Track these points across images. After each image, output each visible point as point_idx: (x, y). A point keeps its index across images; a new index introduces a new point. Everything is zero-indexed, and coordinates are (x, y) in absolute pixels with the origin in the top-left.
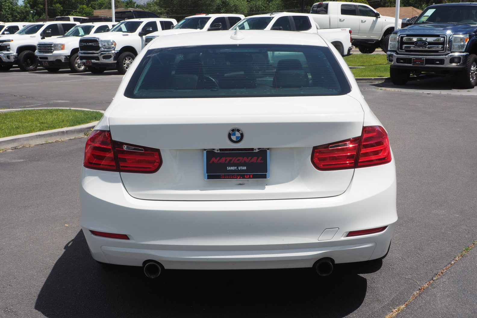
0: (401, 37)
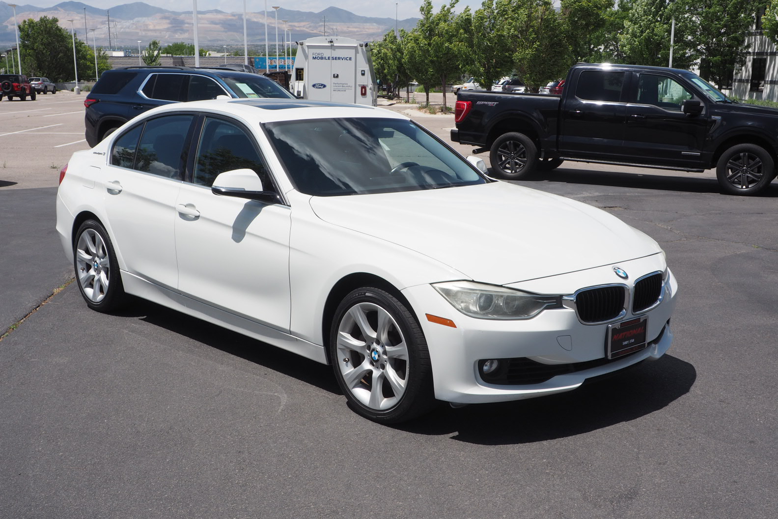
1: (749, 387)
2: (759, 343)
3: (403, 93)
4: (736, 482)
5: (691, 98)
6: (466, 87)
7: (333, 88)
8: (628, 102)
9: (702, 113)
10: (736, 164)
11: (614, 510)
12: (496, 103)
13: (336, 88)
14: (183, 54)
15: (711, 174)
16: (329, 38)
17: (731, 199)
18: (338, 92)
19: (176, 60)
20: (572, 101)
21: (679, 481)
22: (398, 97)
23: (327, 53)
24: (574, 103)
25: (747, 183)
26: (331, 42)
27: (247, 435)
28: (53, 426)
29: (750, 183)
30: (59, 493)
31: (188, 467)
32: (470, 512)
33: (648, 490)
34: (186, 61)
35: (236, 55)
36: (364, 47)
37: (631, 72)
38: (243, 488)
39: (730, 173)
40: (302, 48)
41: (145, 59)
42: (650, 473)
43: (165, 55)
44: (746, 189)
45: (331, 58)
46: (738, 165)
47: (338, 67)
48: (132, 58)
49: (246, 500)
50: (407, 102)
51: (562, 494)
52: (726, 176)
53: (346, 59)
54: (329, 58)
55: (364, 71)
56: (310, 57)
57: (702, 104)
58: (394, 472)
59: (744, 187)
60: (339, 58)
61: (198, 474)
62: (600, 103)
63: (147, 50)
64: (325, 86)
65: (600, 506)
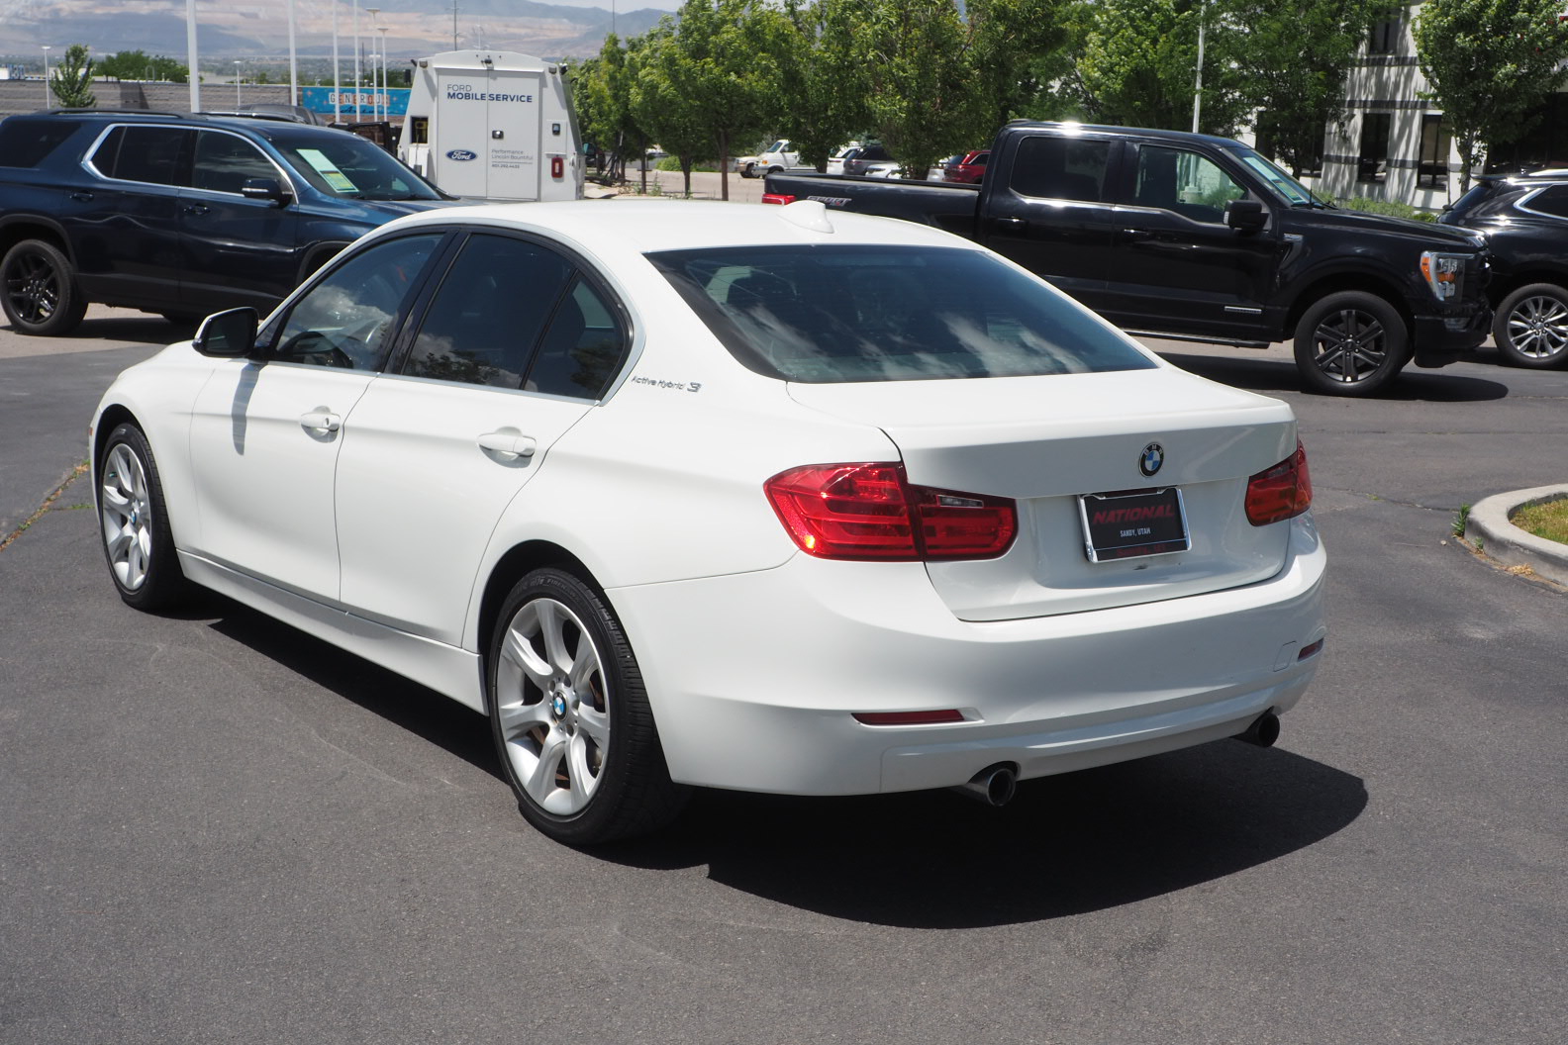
1: (1365, 756)
2: (1379, 677)
3: (632, 173)
4: (1343, 920)
5: (1242, 198)
6: (766, 162)
7: (490, 160)
8: (1116, 202)
9: (1265, 228)
10: (1333, 333)
11: (1124, 971)
12: (845, 200)
13: (498, 160)
14: (143, 78)
15: (1282, 351)
16: (485, 54)
17: (1324, 404)
18: (504, 169)
19: (126, 91)
20: (1002, 199)
21: (1239, 919)
22: (622, 179)
23: (479, 86)
24: (1006, 201)
25: (1353, 370)
26: (488, 62)
27: (412, 849)
28: (20, 838)
29: (1361, 370)
30: (62, 955)
31: (308, 909)
32: (859, 977)
33: (1184, 936)
34: (149, 92)
35: (261, 82)
36: (558, 75)
37: (1123, 142)
38: (423, 944)
39: (1321, 351)
40: (426, 73)
41: (56, 87)
42: (1186, 907)
43: (102, 78)
44: (1352, 384)
45: (487, 97)
46: (1338, 335)
47: (504, 116)
48: (28, 84)
49: (431, 963)
50: (643, 191)
51: (1027, 945)
52: (1312, 356)
53: (520, 98)
54: (483, 96)
55: (559, 125)
56: (443, 93)
57: (1265, 210)
58: (709, 913)
59: (1349, 379)
60: (505, 98)
61: (329, 921)
62: (1058, 204)
63: (60, 66)
64: (473, 156)
65: (1098, 964)
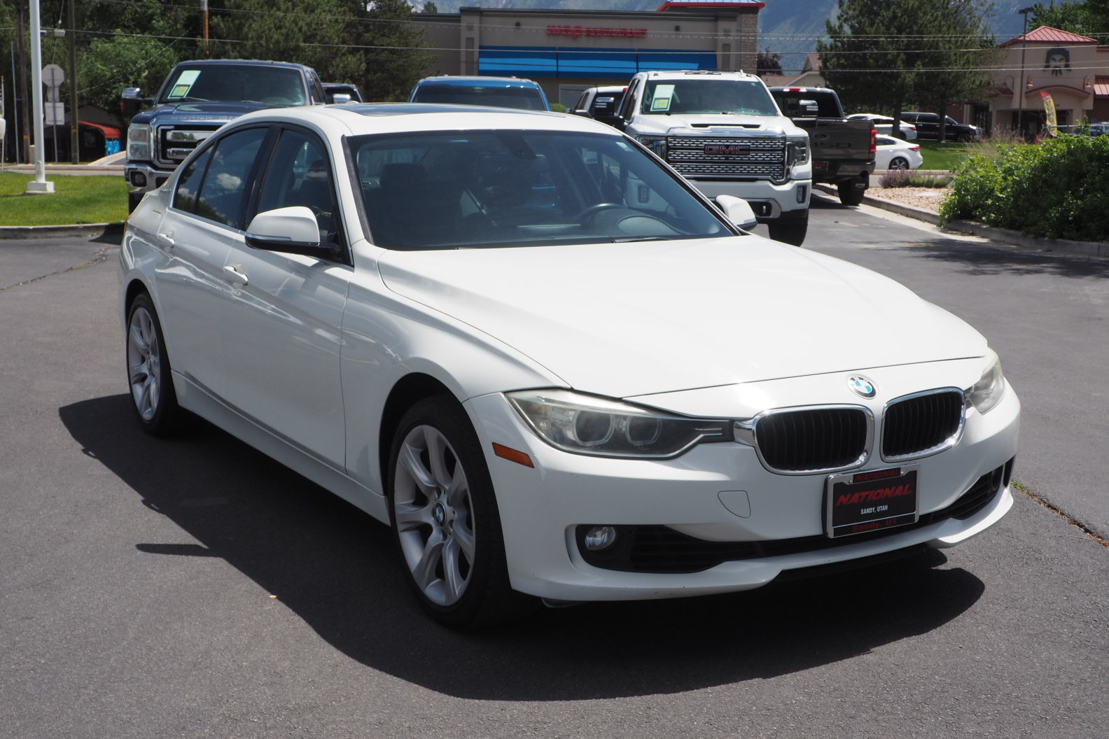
0: (163, 130)
